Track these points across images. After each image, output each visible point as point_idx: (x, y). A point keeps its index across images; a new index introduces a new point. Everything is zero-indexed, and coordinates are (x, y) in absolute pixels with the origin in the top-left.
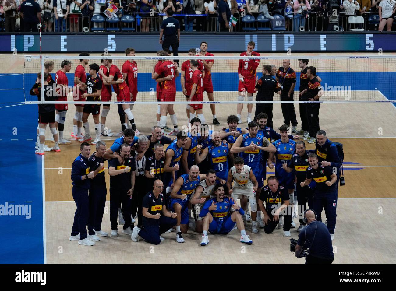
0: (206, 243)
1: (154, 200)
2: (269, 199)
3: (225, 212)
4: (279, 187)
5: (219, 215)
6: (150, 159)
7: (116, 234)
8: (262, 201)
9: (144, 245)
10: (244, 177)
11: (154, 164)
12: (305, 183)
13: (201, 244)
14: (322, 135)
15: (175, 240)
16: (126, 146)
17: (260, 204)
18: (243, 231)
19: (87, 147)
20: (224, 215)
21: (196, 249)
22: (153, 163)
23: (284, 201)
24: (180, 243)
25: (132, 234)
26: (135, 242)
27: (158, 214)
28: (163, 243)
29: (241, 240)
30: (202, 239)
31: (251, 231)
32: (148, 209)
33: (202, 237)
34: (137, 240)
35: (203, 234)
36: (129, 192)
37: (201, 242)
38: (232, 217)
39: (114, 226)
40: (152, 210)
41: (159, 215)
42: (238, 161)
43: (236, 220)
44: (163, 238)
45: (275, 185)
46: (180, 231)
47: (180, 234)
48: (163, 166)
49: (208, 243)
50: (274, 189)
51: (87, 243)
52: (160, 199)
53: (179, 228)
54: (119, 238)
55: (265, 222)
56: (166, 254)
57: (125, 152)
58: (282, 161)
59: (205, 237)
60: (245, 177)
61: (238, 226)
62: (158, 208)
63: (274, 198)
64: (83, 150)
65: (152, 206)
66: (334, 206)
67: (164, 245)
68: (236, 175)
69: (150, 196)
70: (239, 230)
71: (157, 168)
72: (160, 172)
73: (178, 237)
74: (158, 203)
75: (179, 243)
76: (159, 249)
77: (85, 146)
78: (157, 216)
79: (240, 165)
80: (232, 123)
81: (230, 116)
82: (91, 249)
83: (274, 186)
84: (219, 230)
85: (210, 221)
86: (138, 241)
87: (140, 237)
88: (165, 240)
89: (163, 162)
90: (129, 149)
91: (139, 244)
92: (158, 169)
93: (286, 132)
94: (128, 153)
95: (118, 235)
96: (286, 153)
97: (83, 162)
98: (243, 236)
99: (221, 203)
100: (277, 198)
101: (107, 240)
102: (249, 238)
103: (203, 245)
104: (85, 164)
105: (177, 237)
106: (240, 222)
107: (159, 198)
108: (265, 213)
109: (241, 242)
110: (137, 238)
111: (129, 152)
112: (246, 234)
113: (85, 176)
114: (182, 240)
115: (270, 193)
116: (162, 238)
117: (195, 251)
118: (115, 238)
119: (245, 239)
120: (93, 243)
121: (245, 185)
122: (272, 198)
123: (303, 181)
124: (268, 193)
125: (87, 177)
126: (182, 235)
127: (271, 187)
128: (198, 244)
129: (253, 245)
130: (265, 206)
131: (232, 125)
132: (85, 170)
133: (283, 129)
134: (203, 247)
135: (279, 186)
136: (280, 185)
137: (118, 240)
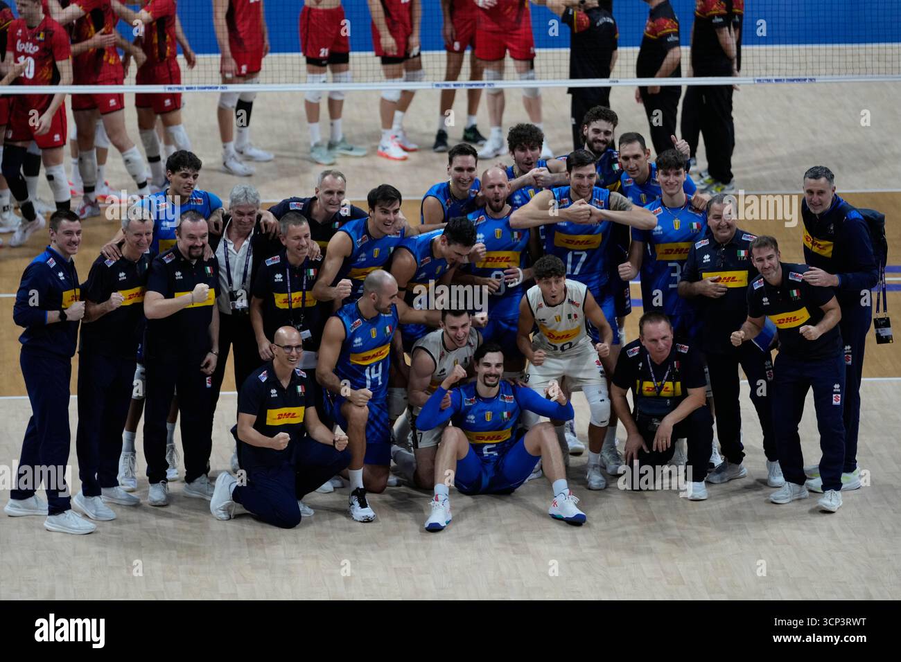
0: (443, 524)
1: (274, 391)
2: (641, 385)
3: (501, 429)
4: (674, 348)
5: (483, 438)
6: (270, 262)
7: (163, 497)
8: (623, 390)
9: (251, 528)
10: (569, 316)
11: (284, 277)
12: (746, 335)
13: (427, 525)
14: (823, 180)
15: (347, 513)
16: (192, 220)
17: (617, 399)
18: (561, 484)
19: (71, 223)
20: (499, 438)
21: (412, 541)
22: (279, 277)
23: (690, 391)
24: (364, 522)
25: (211, 495)
26: (222, 520)
27: (281, 434)
28: (309, 522)
29: (553, 511)
30: (430, 509)
31: (585, 484)
32: (254, 417)
33: (432, 503)
34: (228, 516)
35: (436, 493)
36: (208, 365)
37: (427, 519)
38: (529, 442)
39: (157, 473)
40: (268, 423)
41: (284, 438)
42: (548, 269)
43: (539, 449)
44: (309, 507)
45: (664, 338)
46: (362, 486)
47: (360, 495)
48: (312, 283)
49: (447, 523)
50: (661, 351)
51: (73, 526)
52: (296, 390)
53: (358, 477)
54: (172, 509)
55: (629, 454)
56: (316, 557)
57: (192, 237)
58: (670, 265)
59: (440, 503)
60: (573, 317)
61: (544, 467)
62: (287, 415)
63: (657, 381)
64: (59, 232)
65: (269, 411)
66: (834, 402)
67: (311, 528)
68: (544, 313)
69: (263, 377)
70: (548, 481)
71: (293, 291)
72: (303, 304)
73: (357, 504)
74: (288, 399)
75: (360, 523)
76: (296, 543)
77: (65, 222)
78: (279, 439)
79: (552, 279)
80: (523, 150)
81: (514, 126)
82: (82, 544)
83: (662, 344)
84: (485, 481)
85: (458, 454)
86: (230, 518)
87: (238, 505)
88: (315, 513)
89: (312, 272)
90: (202, 228)
91: (233, 526)
92: (298, 295)
93: (675, 171)
94: (199, 240)
95: (170, 499)
96: (682, 238)
97: (57, 269)
98: (560, 499)
99: (488, 400)
100: (668, 380)
101: (134, 515)
102: (578, 506)
103: (435, 529)
104: (61, 274)
105: (352, 504)
106: (553, 458)
107: (293, 386)
108: (631, 425)
109: (554, 517)
110: (227, 509)
111: (203, 237)
112: (567, 491)
113: (58, 312)
114: (368, 512)
115: (645, 365)
116: (307, 509)
117: (407, 546)
118: (160, 509)
119: (563, 507)
120: (88, 525)
121: (571, 344)
122: (652, 381)
123: (738, 329)
124: (641, 365)
125: (63, 316)
126: (369, 497)
127: (653, 345)
128: (417, 527)
129: (589, 525)
130: (632, 406)
131: (522, 154)
132: (61, 296)
133: (666, 164)
134: (432, 535)
135: (675, 340)
136: (677, 339)
137: (169, 516)
